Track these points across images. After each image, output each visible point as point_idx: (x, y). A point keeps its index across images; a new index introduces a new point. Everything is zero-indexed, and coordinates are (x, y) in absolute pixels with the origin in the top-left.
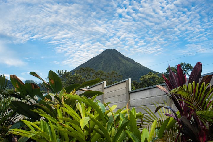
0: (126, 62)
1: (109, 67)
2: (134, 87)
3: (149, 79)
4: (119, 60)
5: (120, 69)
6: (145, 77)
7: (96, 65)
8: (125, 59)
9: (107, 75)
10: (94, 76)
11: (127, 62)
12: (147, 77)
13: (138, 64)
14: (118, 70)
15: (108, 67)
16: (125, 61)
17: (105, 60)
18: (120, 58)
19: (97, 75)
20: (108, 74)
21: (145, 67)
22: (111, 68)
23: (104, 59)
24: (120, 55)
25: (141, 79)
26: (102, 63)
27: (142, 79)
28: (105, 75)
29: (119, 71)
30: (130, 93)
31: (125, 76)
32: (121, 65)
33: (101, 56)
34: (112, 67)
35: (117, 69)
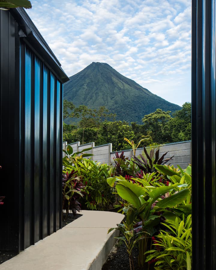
0: (124, 86)
1: (96, 94)
2: (133, 132)
3: (156, 120)
4: (113, 83)
5: (113, 98)
6: (150, 116)
7: (74, 89)
8: (123, 80)
9: (93, 113)
10: (74, 114)
11: (127, 86)
12: (154, 116)
13: (144, 90)
14: (111, 99)
15: (94, 94)
16: (123, 84)
17: (89, 82)
18: (115, 79)
19: (78, 112)
20: (95, 111)
21: (156, 96)
22: (99, 96)
23: (87, 81)
24: (114, 73)
25: (144, 120)
26: (85, 87)
27: (146, 119)
28: (90, 112)
29: (113, 101)
30: (111, 153)
31: (122, 110)
32: (116, 91)
33: (82, 74)
34: (100, 94)
35: (109, 98)
